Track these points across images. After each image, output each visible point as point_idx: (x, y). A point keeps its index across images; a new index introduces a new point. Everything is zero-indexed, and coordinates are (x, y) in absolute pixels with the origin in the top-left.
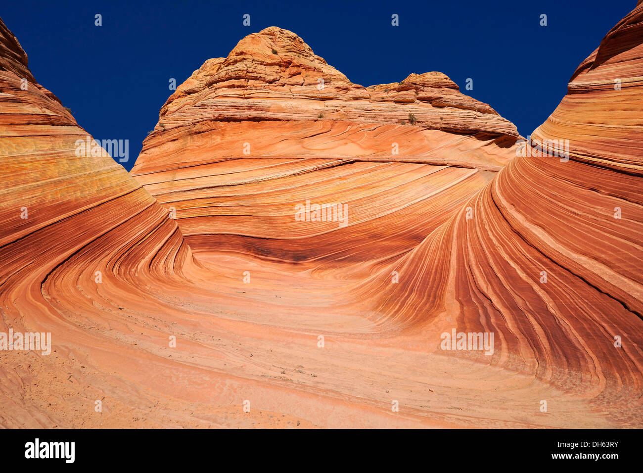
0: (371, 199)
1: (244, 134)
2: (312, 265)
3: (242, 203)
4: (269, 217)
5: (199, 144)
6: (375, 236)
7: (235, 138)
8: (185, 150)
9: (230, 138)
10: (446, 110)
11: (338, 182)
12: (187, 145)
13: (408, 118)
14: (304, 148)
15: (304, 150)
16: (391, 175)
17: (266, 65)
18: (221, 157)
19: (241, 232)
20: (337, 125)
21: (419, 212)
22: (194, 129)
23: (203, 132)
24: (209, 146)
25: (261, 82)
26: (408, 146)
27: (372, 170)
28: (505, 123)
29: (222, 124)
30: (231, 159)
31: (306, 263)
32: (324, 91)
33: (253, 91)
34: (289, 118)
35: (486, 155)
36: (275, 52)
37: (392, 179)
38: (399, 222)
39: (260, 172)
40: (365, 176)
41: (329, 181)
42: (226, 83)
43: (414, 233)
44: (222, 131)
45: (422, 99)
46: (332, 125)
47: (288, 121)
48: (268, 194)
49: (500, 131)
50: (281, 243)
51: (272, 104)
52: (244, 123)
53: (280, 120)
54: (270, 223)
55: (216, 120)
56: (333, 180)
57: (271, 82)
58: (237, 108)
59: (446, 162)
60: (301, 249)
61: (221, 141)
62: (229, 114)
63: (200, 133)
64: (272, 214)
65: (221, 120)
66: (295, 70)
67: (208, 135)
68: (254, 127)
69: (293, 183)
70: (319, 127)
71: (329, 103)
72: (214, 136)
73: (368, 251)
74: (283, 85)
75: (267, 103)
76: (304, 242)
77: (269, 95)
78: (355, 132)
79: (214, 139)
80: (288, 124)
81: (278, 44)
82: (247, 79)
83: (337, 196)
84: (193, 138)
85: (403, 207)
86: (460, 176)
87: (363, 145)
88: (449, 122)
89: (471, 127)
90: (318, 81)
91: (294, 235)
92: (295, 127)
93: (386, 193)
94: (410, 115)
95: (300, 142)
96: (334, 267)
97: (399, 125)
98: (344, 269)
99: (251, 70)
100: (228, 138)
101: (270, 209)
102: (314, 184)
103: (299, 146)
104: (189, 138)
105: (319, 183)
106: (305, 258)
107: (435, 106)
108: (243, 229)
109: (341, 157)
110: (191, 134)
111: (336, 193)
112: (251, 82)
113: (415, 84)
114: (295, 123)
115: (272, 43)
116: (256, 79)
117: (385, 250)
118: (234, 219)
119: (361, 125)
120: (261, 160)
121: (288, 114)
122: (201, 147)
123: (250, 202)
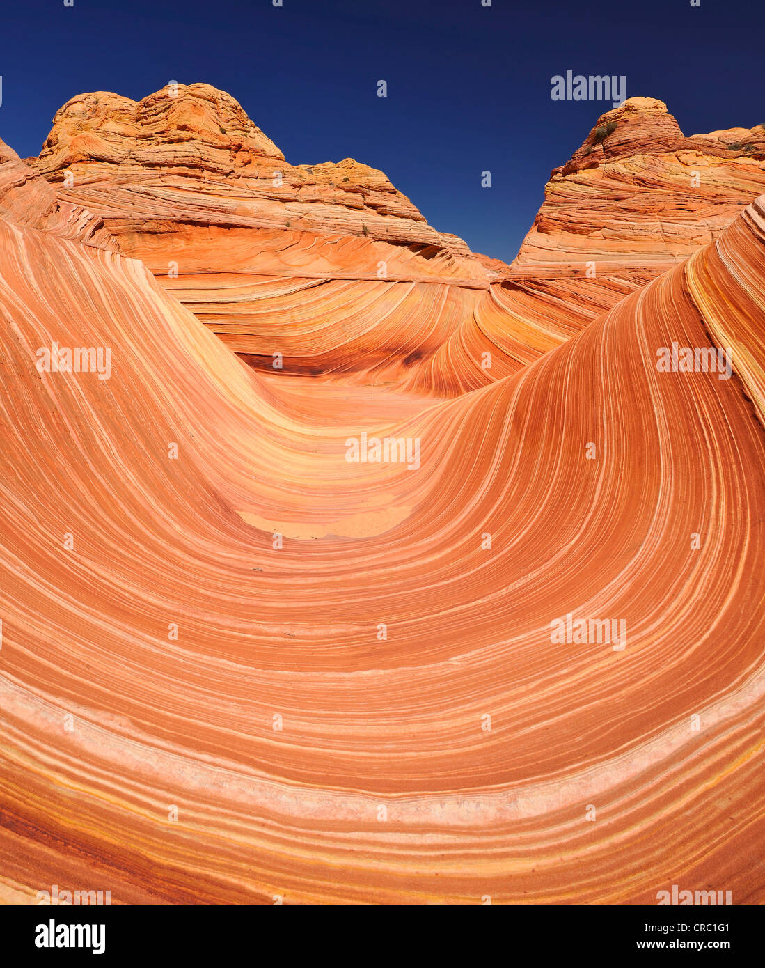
0: (353, 318)
1: (216, 241)
2: (328, 377)
3: (238, 321)
4: (275, 337)
5: (154, 246)
6: (364, 351)
7: (205, 245)
8: (134, 251)
9: (197, 244)
10: (387, 219)
11: (325, 303)
12: (136, 245)
13: (362, 229)
14: (283, 263)
15: (283, 266)
16: (360, 293)
17: (215, 147)
18: (195, 268)
19: (242, 350)
20: (305, 235)
21: (386, 328)
22: (146, 226)
23: (160, 233)
24: (169, 251)
25: (219, 174)
26: (367, 262)
27: (345, 289)
28: (432, 233)
29: (187, 227)
30: (211, 273)
31: (324, 375)
32: (283, 189)
33: (213, 187)
34: (260, 224)
35: (417, 264)
36: (223, 131)
37: (363, 299)
38: (376, 338)
39: (250, 290)
40: (342, 295)
41: (316, 301)
42: (175, 169)
43: (387, 346)
44: (188, 234)
45: (369, 205)
46: (301, 236)
47: (258, 229)
48: (268, 315)
49: (428, 241)
50: (295, 361)
51: (238, 205)
52: (213, 229)
53: (251, 228)
54: (278, 342)
55: (179, 222)
56: (319, 300)
57: (227, 175)
58: (201, 208)
59: (395, 279)
60: (315, 365)
61: (186, 247)
62: (195, 215)
63: (155, 233)
64: (278, 334)
65: (187, 223)
66: (247, 156)
67: (167, 237)
68: (224, 234)
69: (288, 303)
70: (289, 237)
71: (289, 205)
72: (176, 239)
73: (362, 362)
74: (238, 178)
75: (231, 204)
76: (315, 359)
77: (231, 193)
78: (321, 245)
79: (176, 243)
80: (258, 233)
81: (223, 116)
82: (203, 168)
83: (328, 316)
84: (143, 237)
85: (376, 324)
86: (405, 291)
87: (331, 260)
88: (393, 234)
89: (409, 239)
90: (274, 175)
91: (307, 354)
92: (265, 236)
93: (362, 312)
94: (363, 226)
95: (277, 256)
96: (343, 377)
97: (355, 237)
98: (351, 378)
99: (205, 157)
100: (195, 244)
101: (274, 329)
102: (306, 304)
103: (276, 260)
104: (136, 235)
105: (310, 304)
106: (321, 372)
107: (379, 213)
108: (244, 347)
109: (319, 275)
110: (140, 232)
111: (327, 313)
112: (206, 173)
113: (362, 187)
114: (266, 231)
115: (216, 115)
116: (214, 170)
117: (372, 361)
118: (229, 337)
119: (325, 237)
120: (246, 276)
121: (257, 220)
122: (159, 251)
123: (249, 322)
